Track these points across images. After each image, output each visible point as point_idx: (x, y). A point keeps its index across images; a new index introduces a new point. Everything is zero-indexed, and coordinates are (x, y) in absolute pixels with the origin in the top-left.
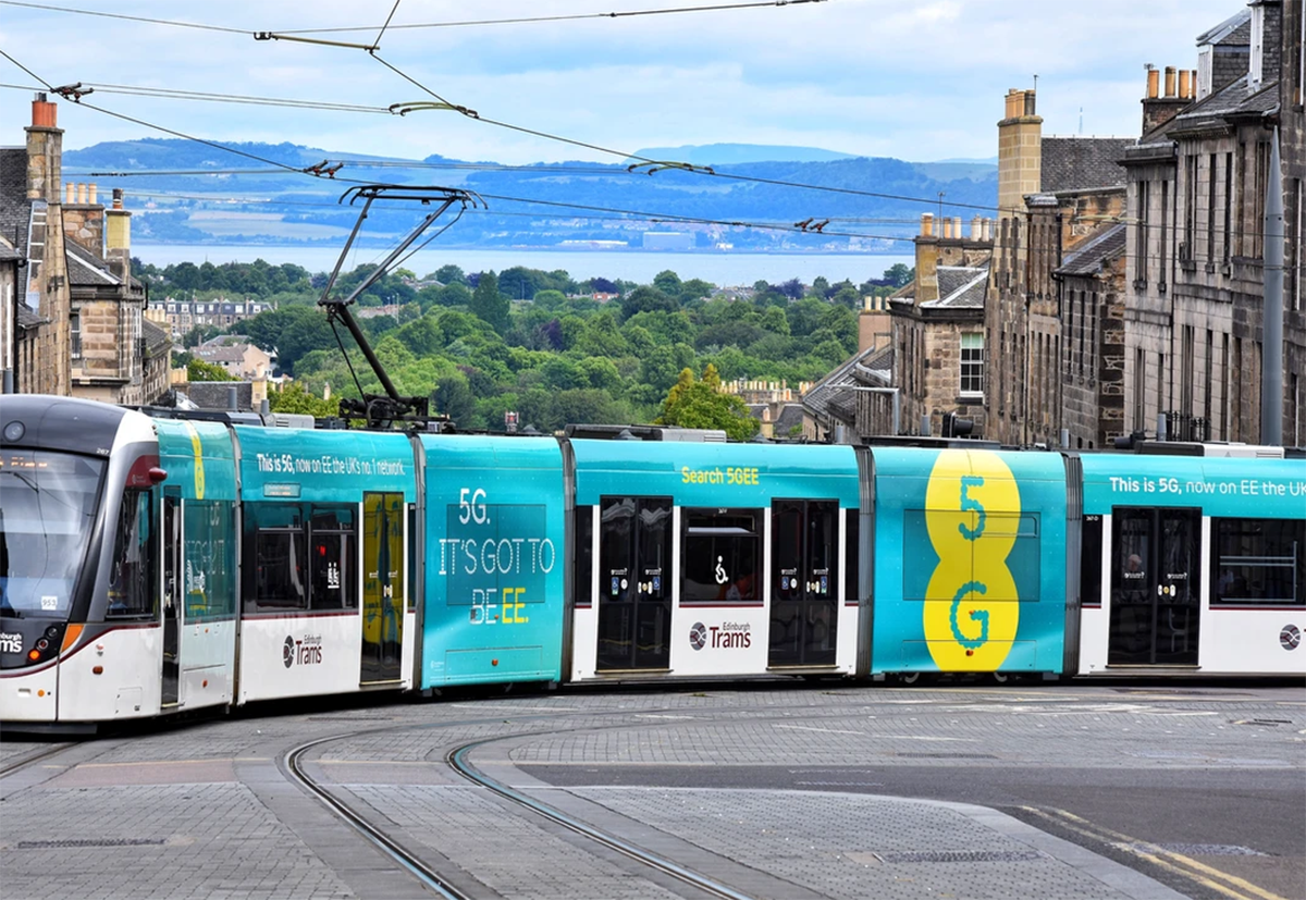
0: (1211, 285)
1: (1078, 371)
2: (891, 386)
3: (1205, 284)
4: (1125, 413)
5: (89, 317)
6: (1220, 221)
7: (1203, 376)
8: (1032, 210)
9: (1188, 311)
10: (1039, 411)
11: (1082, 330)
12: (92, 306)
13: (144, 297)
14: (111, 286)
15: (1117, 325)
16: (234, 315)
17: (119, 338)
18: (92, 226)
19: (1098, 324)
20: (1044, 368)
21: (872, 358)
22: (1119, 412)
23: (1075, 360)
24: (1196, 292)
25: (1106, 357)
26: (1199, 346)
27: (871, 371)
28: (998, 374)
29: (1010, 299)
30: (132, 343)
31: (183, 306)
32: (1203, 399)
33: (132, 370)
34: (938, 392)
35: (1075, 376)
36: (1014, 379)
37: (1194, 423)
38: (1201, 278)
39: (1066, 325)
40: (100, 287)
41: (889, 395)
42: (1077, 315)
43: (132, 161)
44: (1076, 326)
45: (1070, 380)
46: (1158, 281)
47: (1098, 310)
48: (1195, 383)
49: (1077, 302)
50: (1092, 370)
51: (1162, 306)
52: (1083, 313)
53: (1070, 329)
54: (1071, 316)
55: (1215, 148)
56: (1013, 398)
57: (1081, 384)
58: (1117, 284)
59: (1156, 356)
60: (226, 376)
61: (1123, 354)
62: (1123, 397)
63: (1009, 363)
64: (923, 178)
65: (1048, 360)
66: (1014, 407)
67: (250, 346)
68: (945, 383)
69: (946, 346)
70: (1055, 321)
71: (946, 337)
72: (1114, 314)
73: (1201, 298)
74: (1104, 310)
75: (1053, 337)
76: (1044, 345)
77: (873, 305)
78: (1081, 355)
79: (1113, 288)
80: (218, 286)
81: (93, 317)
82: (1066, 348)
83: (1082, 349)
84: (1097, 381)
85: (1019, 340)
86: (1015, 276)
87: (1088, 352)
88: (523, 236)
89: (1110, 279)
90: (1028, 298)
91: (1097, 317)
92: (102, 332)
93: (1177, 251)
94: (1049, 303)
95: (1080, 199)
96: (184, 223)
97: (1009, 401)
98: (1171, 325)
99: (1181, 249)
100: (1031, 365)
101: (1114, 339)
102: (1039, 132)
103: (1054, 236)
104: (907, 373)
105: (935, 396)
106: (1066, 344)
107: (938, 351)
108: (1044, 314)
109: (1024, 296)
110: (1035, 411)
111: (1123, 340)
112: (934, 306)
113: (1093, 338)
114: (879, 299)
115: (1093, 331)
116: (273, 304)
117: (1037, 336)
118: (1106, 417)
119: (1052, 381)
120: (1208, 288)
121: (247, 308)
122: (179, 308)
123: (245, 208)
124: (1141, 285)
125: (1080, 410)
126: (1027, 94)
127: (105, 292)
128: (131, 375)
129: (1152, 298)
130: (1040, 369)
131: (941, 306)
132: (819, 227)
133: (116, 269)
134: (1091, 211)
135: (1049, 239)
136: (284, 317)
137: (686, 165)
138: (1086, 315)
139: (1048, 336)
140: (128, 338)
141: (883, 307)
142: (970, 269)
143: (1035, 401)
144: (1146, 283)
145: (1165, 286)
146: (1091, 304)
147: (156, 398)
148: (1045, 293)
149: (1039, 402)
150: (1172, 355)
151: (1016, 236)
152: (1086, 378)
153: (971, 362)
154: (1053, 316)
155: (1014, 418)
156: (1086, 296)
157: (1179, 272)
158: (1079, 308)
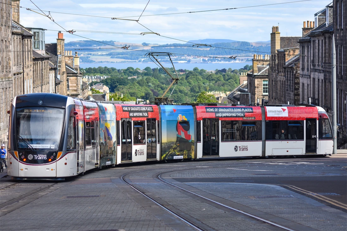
0: (319, 69)
1: (289, 88)
2: (248, 92)
3: (317, 69)
4: (300, 98)
5: (71, 80)
6: (320, 55)
7: (317, 89)
8: (279, 53)
9: (314, 75)
10: (281, 97)
11: (290, 79)
12: (71, 78)
13: (82, 76)
14: (75, 73)
15: (298, 78)
16: (101, 79)
17: (77, 85)
18: (71, 60)
19: (294, 78)
20: (282, 88)
21: (243, 86)
22: (299, 97)
23: (289, 86)
24: (316, 70)
25: (296, 85)
26: (316, 83)
27: (243, 89)
28: (271, 89)
29: (274, 73)
30: (80, 86)
31: (89, 77)
32: (317, 94)
33: (80, 91)
34: (258, 93)
35: (289, 90)
36: (275, 90)
37: (316, 99)
38: (317, 67)
39: (287, 78)
40: (73, 74)
41: (247, 95)
42: (289, 76)
43: (77, 45)
44: (289, 78)
45: (288, 90)
46: (307, 68)
47: (294, 75)
48: (316, 91)
49: (289, 73)
50: (292, 88)
51: (308, 74)
52: (290, 75)
53: (287, 79)
54: (288, 76)
55: (319, 39)
56: (275, 94)
57: (290, 91)
58: (298, 69)
59: (307, 85)
60: (100, 93)
61: (299, 84)
62: (299, 94)
63: (274, 87)
64: (252, 46)
65: (283, 86)
66: (275, 97)
67: (104, 86)
68: (260, 91)
69: (260, 83)
70: (284, 77)
71: (260, 81)
72: (297, 76)
73: (317, 72)
74: (295, 75)
75: (284, 81)
76: (282, 83)
77: (243, 75)
78: (290, 85)
79: (297, 70)
80: (97, 73)
81: (72, 80)
82: (287, 83)
83: (290, 83)
84: (293, 90)
85: (276, 81)
86: (275, 67)
87: (291, 84)
88: (164, 60)
89: (296, 68)
90: (278, 72)
91: (294, 76)
92: (73, 83)
93: (311, 61)
94: (283, 73)
95: (289, 50)
96: (89, 59)
97: (274, 95)
98: (310, 78)
99: (312, 61)
100: (279, 87)
101: (297, 81)
102: (280, 35)
103: (284, 58)
104: (251, 89)
105: (257, 94)
106: (287, 82)
107: (258, 84)
108: (282, 76)
109: (277, 72)
110: (280, 97)
111: (299, 81)
112: (257, 74)
113: (293, 81)
114: (244, 73)
115: (293, 80)
116: (109, 76)
117: (280, 81)
118: (296, 98)
119: (284, 91)
120: (318, 70)
121: (104, 77)
122: (88, 77)
123: (102, 55)
124: (303, 69)
125: (290, 97)
126: (277, 27)
127: (74, 75)
128: (80, 93)
129: (306, 72)
130: (281, 88)
131: (259, 74)
132: (234, 58)
133: (76, 69)
134: (292, 53)
135: (283, 59)
136: (112, 79)
137: (205, 45)
138: (291, 76)
139: (283, 81)
140: (79, 85)
141: (245, 75)
142: (264, 66)
143: (280, 95)
144: (304, 69)
145: (309, 69)
146: (292, 73)
147: (85, 98)
148: (282, 71)
149: (281, 95)
150: (310, 84)
151: (275, 59)
152: (291, 90)
153: (265, 87)
154: (284, 76)
155: (275, 99)
156: (291, 72)
157: (312, 66)
158: (289, 74)
